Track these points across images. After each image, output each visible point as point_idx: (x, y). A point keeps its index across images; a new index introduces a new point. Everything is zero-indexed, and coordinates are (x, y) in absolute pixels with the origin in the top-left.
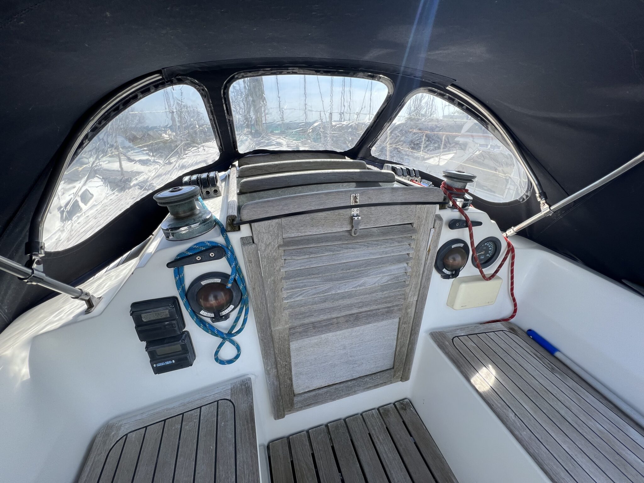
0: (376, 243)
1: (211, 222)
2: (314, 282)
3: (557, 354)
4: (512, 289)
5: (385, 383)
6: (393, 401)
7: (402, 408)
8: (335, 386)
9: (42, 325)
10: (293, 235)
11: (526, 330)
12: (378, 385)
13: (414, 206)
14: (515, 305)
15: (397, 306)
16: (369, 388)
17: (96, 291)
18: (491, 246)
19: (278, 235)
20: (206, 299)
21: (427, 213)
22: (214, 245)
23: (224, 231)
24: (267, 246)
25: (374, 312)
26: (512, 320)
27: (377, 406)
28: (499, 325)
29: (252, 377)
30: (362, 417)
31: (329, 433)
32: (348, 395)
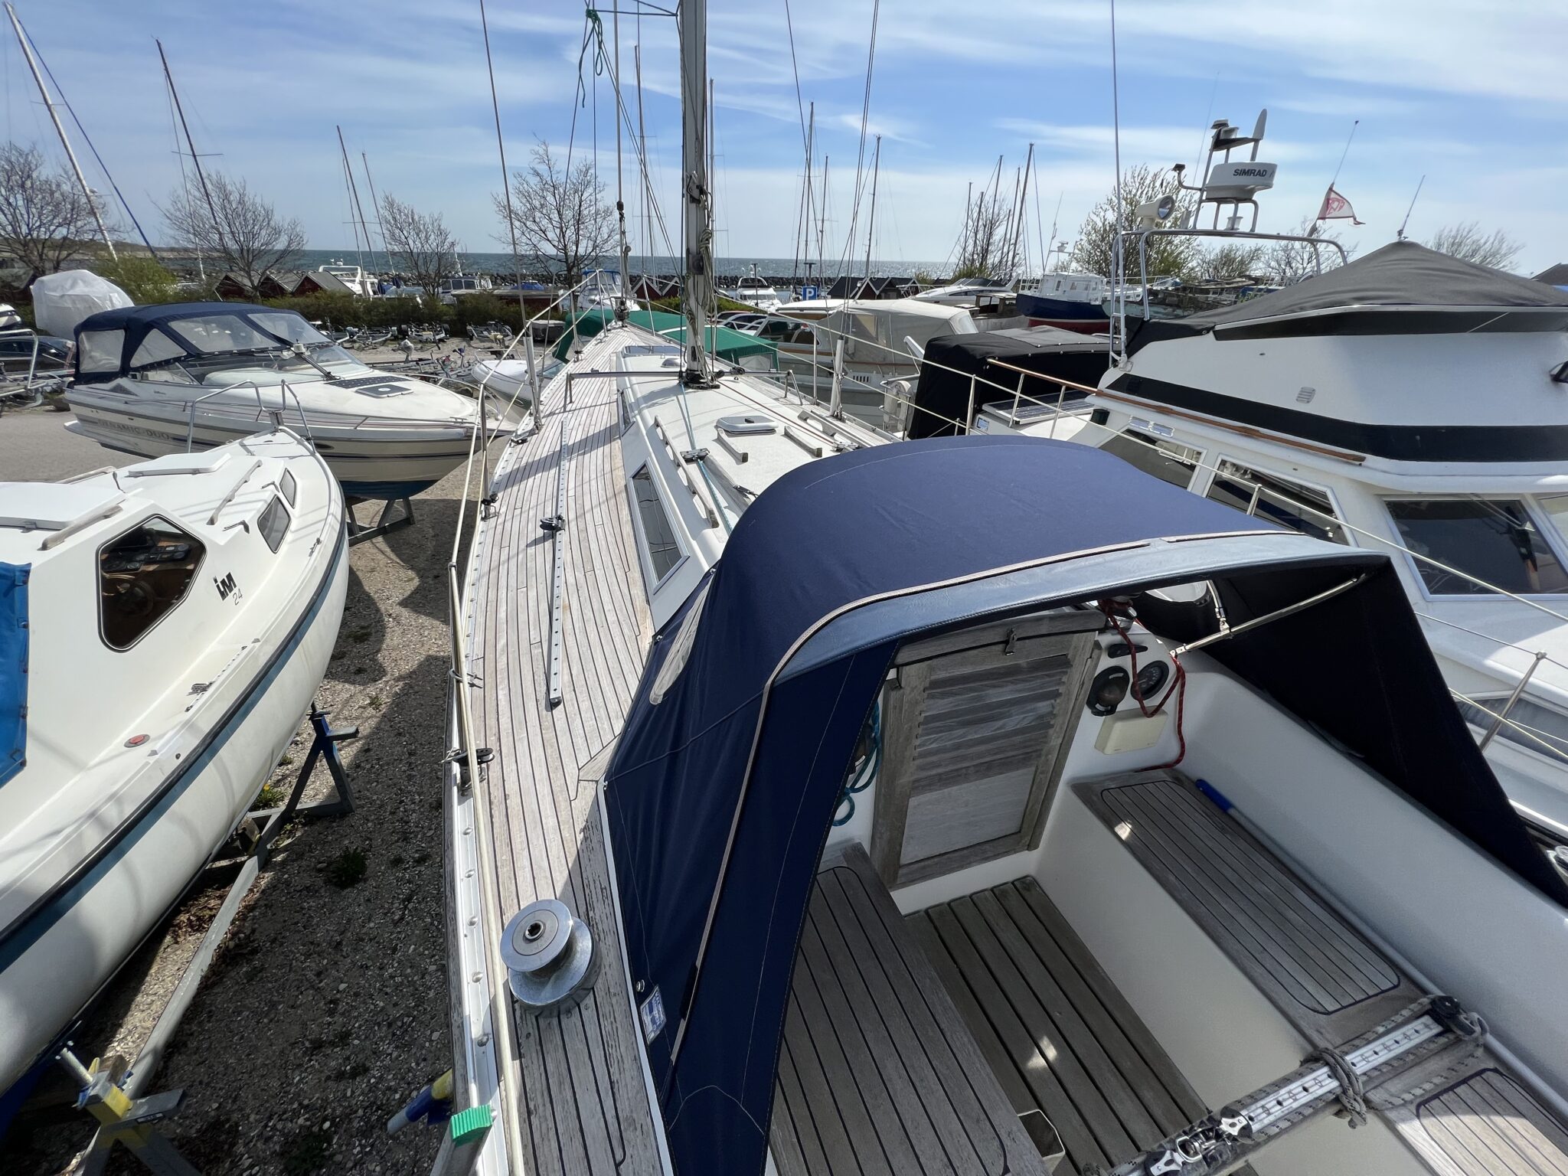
3: (1232, 811)
4: (1180, 725)
5: (1006, 853)
6: (1010, 878)
7: (1025, 888)
10: (941, 676)
11: (1195, 779)
12: (999, 854)
13: (1073, 634)
14: (1183, 746)
15: (1034, 751)
16: (987, 859)
18: (1156, 673)
21: (1084, 642)
24: (913, 690)
26: (1179, 766)
27: (990, 885)
28: (1161, 774)
29: (861, 842)
30: (972, 900)
31: (931, 920)
32: (962, 867)
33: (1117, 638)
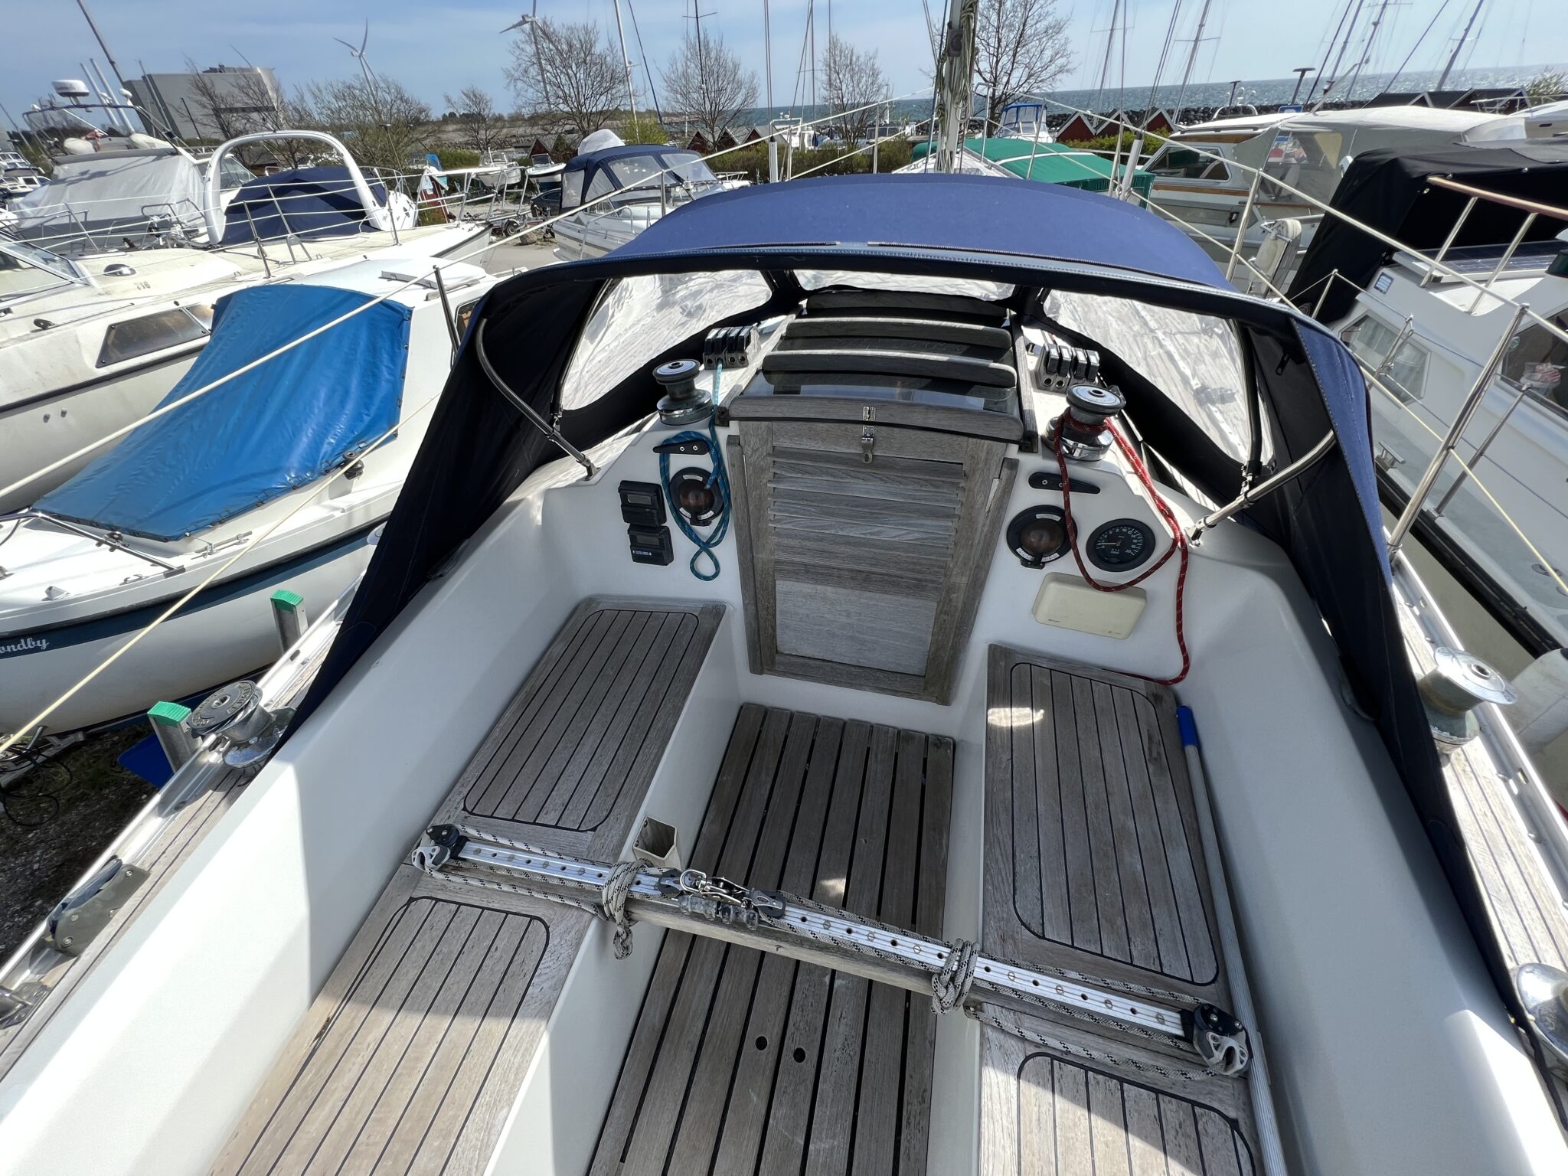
0: (899, 479)
1: (706, 409)
2: (809, 511)
3: (1190, 749)
7: (936, 747)
8: (830, 664)
9: (554, 481)
10: (785, 445)
11: (1185, 703)
12: (898, 691)
13: (966, 438)
14: (1186, 660)
15: (933, 582)
16: (882, 690)
17: (597, 461)
18: (1136, 537)
19: (767, 441)
20: (686, 497)
21: (988, 453)
22: (699, 437)
23: (712, 425)
24: (754, 451)
25: (894, 579)
26: (1177, 687)
29: (729, 608)
30: (871, 730)
32: (850, 685)
33: (1052, 466)
